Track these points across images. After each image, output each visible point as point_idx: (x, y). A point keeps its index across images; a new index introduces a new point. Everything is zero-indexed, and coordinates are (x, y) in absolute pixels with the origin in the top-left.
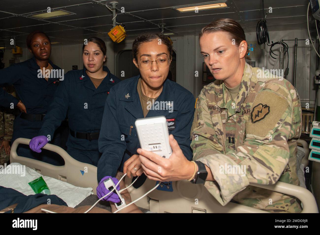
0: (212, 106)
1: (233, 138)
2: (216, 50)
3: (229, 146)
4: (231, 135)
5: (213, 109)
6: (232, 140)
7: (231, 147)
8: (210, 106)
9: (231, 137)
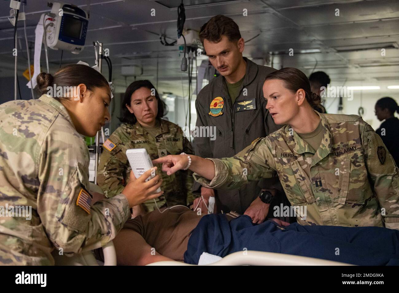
0: (288, 154)
1: (320, 182)
2: (271, 96)
3: (317, 190)
4: (317, 179)
5: (290, 157)
6: (319, 183)
7: (319, 190)
8: (286, 154)
9: (318, 181)
